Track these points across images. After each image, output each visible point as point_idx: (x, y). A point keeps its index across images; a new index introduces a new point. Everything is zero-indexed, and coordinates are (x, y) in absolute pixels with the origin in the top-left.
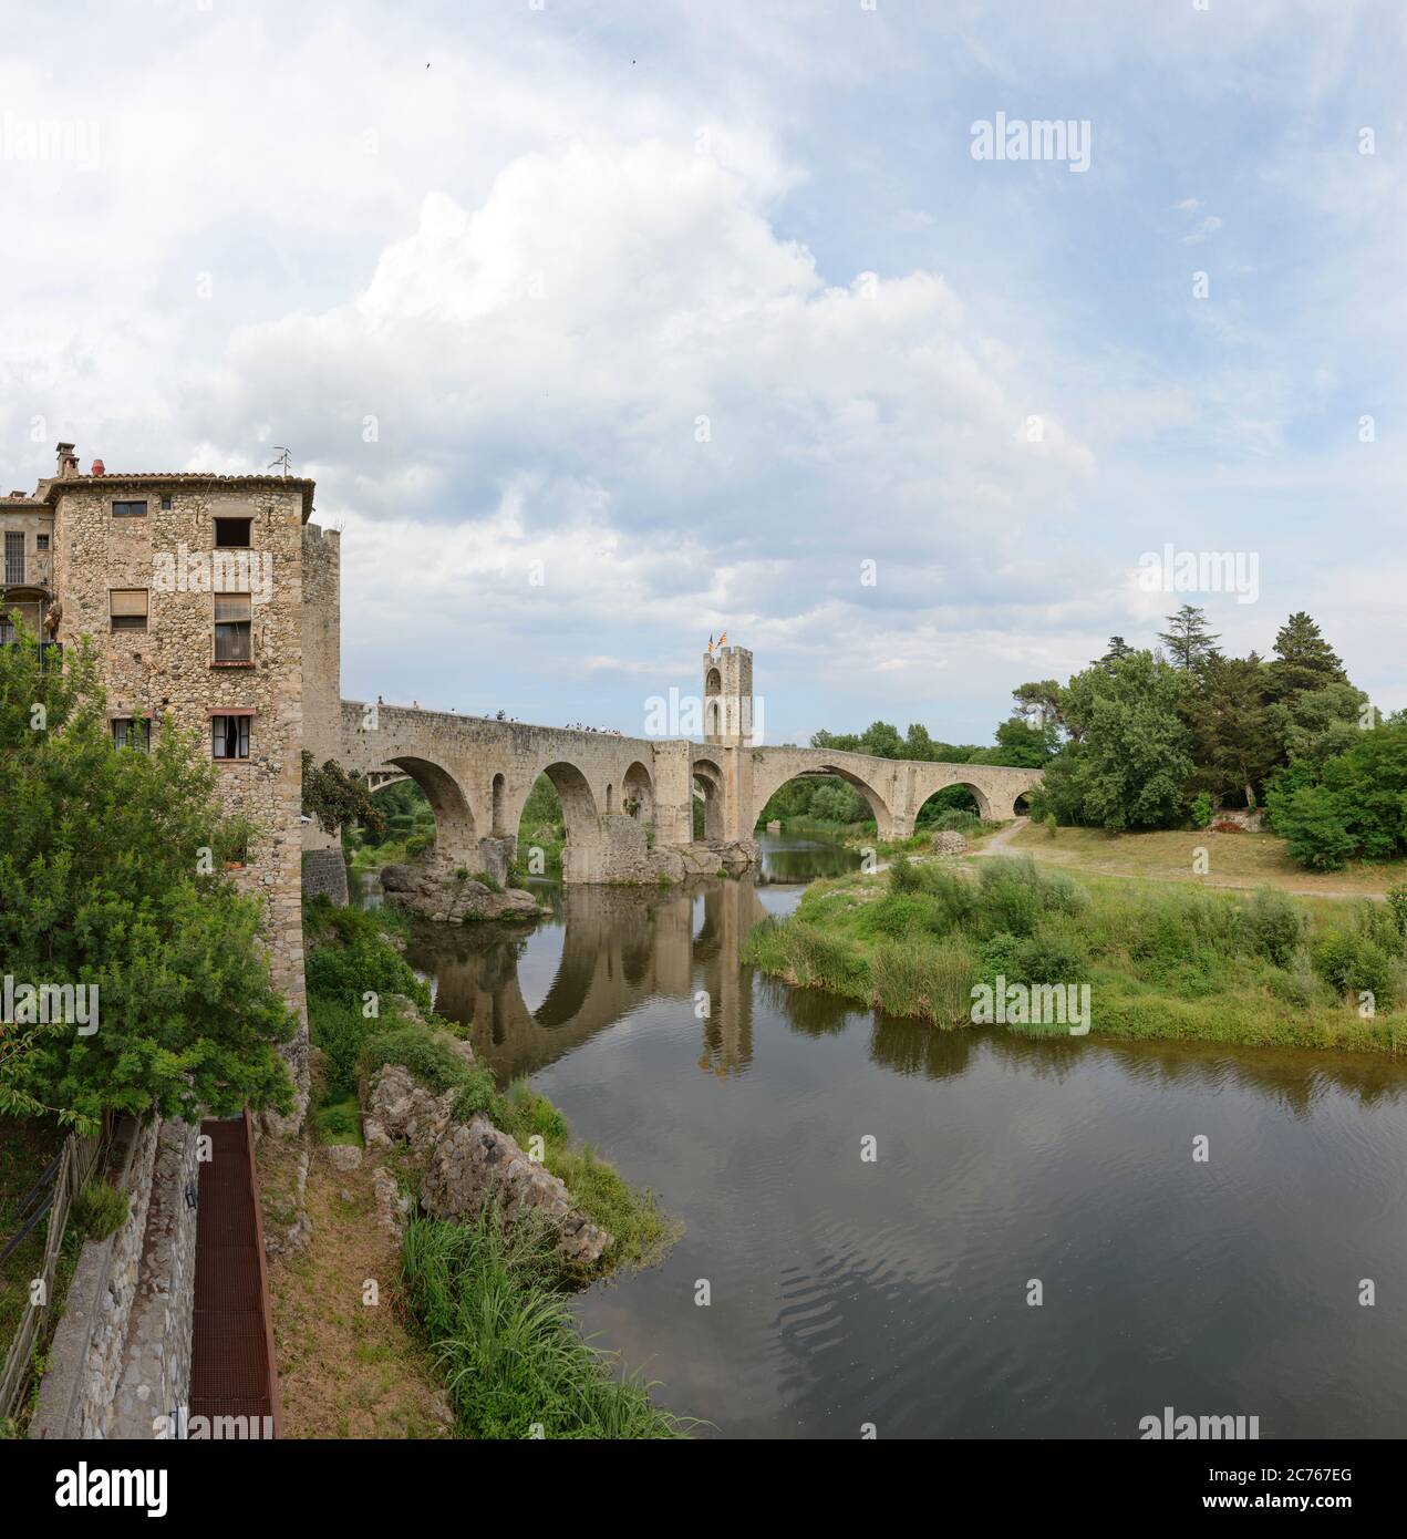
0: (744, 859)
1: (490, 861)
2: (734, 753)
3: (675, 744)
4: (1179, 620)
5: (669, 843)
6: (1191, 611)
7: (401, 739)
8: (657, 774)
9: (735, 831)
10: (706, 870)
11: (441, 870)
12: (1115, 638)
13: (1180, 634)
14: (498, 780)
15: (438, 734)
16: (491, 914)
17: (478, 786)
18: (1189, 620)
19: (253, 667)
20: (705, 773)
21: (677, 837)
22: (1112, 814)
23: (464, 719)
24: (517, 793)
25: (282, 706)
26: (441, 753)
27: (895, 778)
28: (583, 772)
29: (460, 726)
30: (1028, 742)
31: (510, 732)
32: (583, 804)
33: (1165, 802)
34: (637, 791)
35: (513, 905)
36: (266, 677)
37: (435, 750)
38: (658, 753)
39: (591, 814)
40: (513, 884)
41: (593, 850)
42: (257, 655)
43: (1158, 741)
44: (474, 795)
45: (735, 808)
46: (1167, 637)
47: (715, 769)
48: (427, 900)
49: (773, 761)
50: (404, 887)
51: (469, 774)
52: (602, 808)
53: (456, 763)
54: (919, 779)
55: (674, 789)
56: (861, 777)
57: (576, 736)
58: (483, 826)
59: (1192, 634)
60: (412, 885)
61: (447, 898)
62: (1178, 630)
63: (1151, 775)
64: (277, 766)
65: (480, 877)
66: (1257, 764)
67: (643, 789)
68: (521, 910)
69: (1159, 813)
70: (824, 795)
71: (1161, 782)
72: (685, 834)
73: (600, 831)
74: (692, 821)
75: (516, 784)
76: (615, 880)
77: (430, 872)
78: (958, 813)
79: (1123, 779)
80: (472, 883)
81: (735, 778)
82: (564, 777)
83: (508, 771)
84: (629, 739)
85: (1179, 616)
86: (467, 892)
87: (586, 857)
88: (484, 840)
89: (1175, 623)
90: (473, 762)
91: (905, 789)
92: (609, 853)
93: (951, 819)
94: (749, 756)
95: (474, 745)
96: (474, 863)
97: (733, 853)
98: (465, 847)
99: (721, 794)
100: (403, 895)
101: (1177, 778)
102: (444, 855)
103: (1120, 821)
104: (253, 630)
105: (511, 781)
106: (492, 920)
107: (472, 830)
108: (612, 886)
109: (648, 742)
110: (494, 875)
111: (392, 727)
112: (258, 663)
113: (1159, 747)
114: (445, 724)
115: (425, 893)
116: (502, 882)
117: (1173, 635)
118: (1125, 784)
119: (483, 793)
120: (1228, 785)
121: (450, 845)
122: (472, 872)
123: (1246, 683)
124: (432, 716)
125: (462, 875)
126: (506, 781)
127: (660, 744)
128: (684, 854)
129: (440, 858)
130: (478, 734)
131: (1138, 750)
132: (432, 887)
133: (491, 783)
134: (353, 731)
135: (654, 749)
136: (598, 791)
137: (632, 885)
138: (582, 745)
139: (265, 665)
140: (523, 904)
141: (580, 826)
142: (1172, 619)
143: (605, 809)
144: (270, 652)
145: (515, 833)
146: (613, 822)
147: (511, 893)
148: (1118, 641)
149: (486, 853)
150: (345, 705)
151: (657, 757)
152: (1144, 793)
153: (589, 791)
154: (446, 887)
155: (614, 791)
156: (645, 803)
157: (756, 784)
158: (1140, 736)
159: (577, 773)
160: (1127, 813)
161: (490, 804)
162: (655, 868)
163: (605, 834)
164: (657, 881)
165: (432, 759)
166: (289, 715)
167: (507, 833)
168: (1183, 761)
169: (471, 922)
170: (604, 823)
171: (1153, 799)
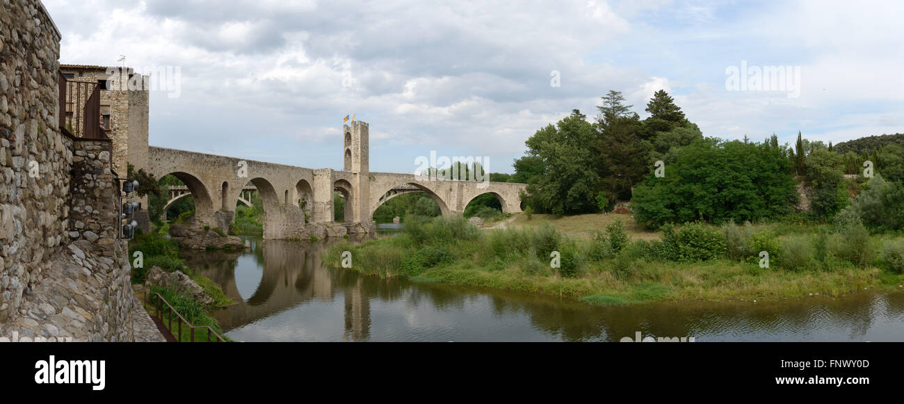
0: (363, 231)
1: (220, 222)
2: (358, 175)
3: (323, 170)
4: (608, 98)
5: (321, 222)
6: (614, 93)
7: (176, 164)
8: (315, 186)
9: (359, 217)
10: (338, 234)
11: (197, 226)
12: (575, 110)
13: (609, 106)
14: (225, 185)
15: (194, 162)
16: (220, 246)
17: (214, 187)
18: (614, 98)
19: (110, 131)
20: (343, 186)
21: (325, 218)
22: (556, 204)
23: (208, 156)
24: (235, 192)
25: (120, 145)
26: (196, 171)
27: (451, 190)
28: (271, 183)
29: (205, 158)
30: (530, 169)
31: (231, 162)
32: (272, 199)
33: (583, 196)
34: (305, 195)
35: (230, 242)
36: (115, 134)
37: (193, 169)
38: (315, 175)
39: (276, 204)
40: (231, 234)
41: (277, 222)
42: (112, 126)
43: (576, 163)
44: (213, 190)
45: (358, 204)
46: (602, 108)
47: (349, 185)
48: (190, 240)
49: (380, 181)
50: (179, 234)
51: (210, 181)
52: (283, 202)
53: (203, 176)
54: (465, 190)
55: (324, 193)
56: (431, 189)
57: (267, 165)
58: (217, 205)
59: (616, 105)
60: (183, 233)
61: (199, 238)
62: (608, 104)
63: (574, 182)
64: (118, 165)
65: (215, 230)
66: (634, 174)
67: (308, 194)
68: (234, 245)
69: (580, 204)
70: (423, 202)
71: (580, 185)
72: (328, 217)
73: (281, 213)
74: (333, 210)
75: (234, 187)
76: (288, 237)
77: (192, 227)
78: (489, 209)
79: (559, 185)
80: (210, 231)
81: (358, 188)
82: (261, 185)
83: (230, 180)
84: (298, 168)
85: (608, 96)
86: (208, 236)
87: (274, 226)
88: (217, 212)
89: (607, 100)
90: (212, 176)
91: (456, 196)
92: (285, 224)
93: (484, 213)
94: (367, 178)
95: (213, 167)
96: (212, 223)
97: (358, 228)
98: (209, 216)
99: (352, 198)
100: (179, 238)
101: (588, 183)
102: (199, 220)
103: (560, 208)
104: (111, 118)
105: (231, 185)
106: (220, 249)
107: (212, 207)
108: (286, 240)
109: (309, 170)
110: (222, 229)
111: (172, 158)
112: (112, 129)
113: (576, 166)
114: (198, 158)
115: (190, 237)
116: (225, 232)
117: (605, 106)
118: (561, 188)
119: (217, 190)
120: (619, 188)
121: (202, 216)
122: (211, 227)
123: (625, 130)
124: (192, 154)
125: (207, 228)
126: (229, 185)
127: (316, 170)
128: (328, 227)
129: (197, 222)
130: (215, 162)
131: (564, 168)
132: (192, 233)
133: (221, 186)
134: (154, 160)
135: (313, 173)
136: (280, 193)
137: (296, 240)
138: (271, 170)
139: (115, 130)
140: (235, 242)
141: (271, 211)
142: (604, 98)
143: (284, 202)
144: (116, 125)
145: (234, 210)
146: (287, 208)
147: (229, 237)
148: (577, 112)
149: (218, 219)
150: (150, 148)
151: (315, 177)
152: (570, 192)
153: (275, 193)
154: (199, 233)
155: (289, 194)
156: (309, 202)
157: (371, 192)
158: (564, 161)
159: (269, 184)
160: (564, 204)
161: (221, 196)
162: (309, 231)
163: (283, 215)
164: (309, 238)
165: (191, 173)
166: (123, 148)
167: (230, 210)
168: (591, 174)
169: (210, 249)
170: (283, 209)
171: (574, 195)
